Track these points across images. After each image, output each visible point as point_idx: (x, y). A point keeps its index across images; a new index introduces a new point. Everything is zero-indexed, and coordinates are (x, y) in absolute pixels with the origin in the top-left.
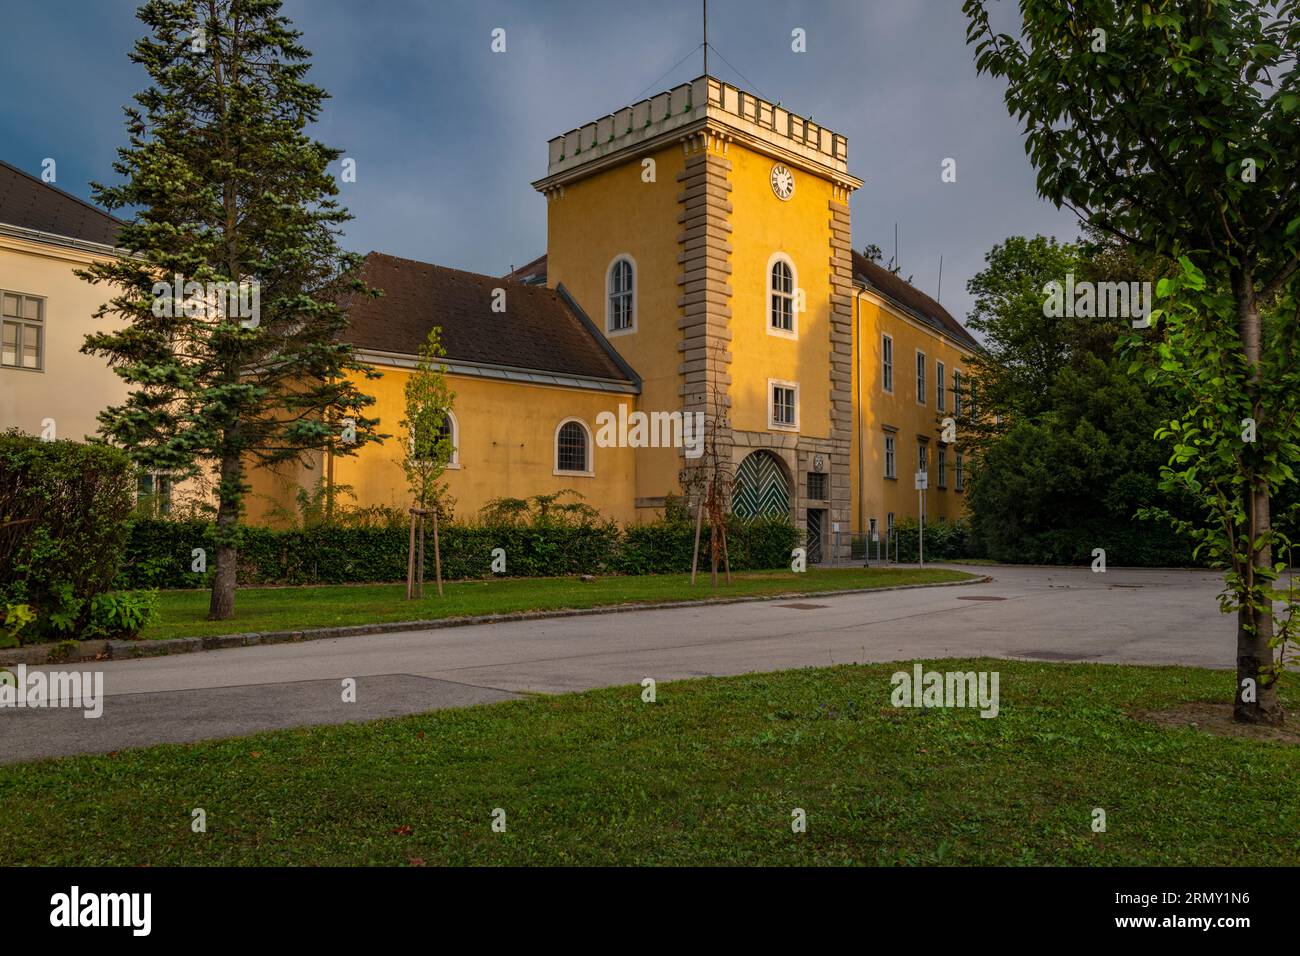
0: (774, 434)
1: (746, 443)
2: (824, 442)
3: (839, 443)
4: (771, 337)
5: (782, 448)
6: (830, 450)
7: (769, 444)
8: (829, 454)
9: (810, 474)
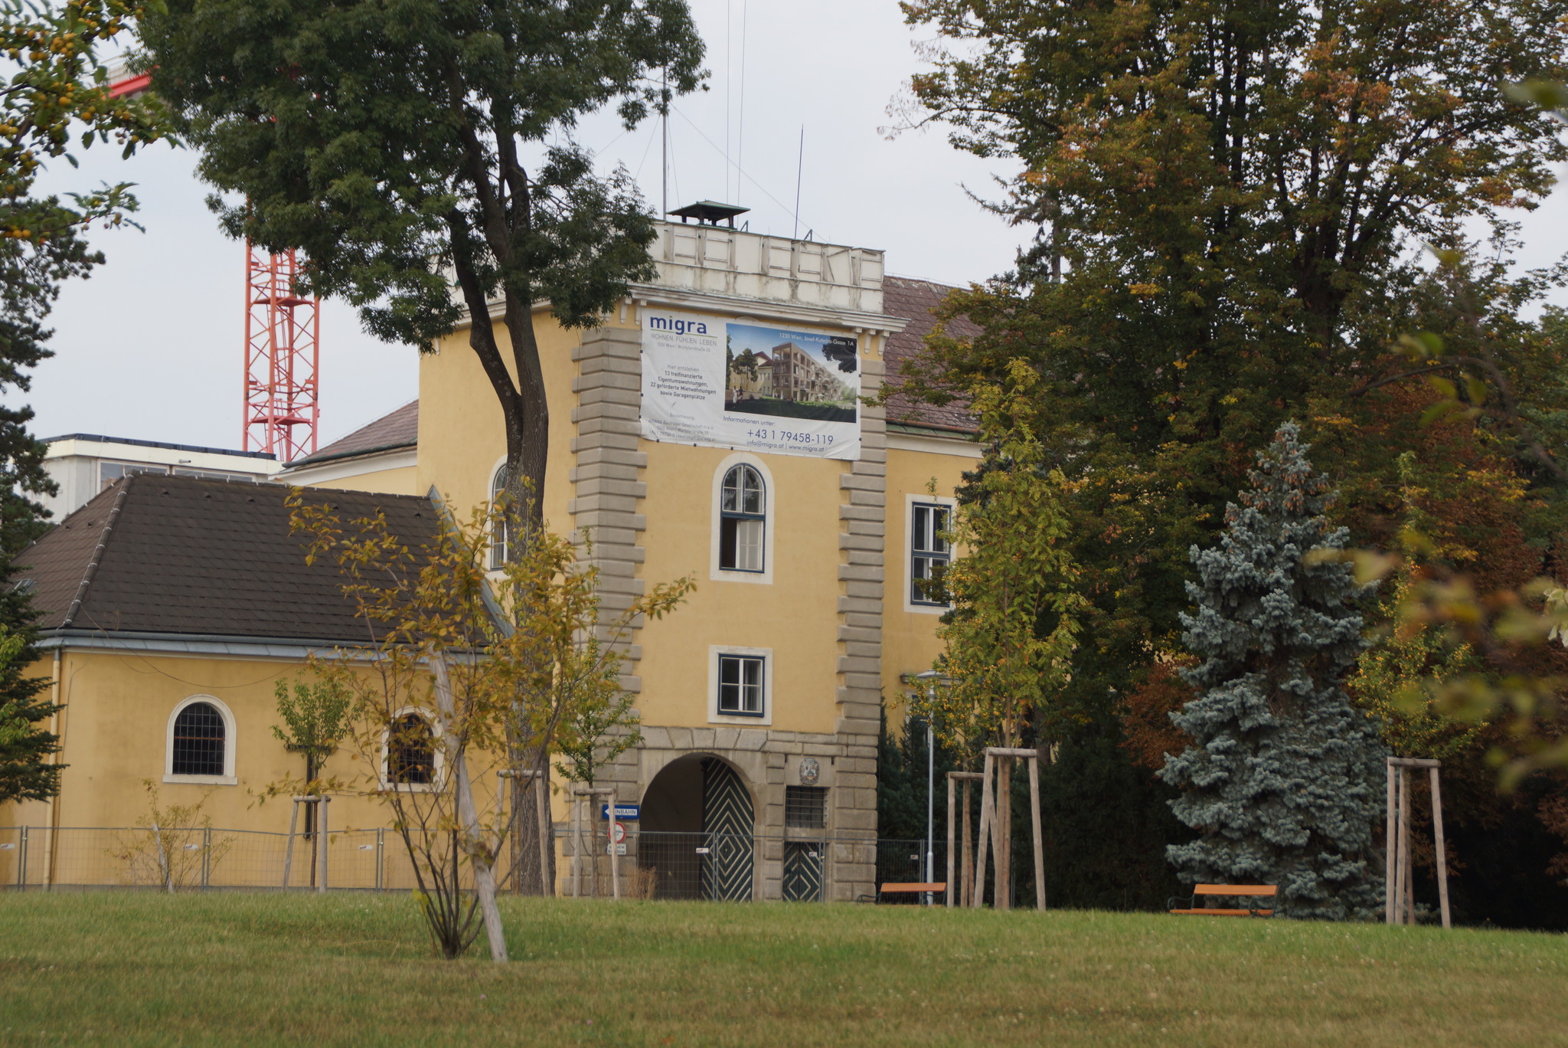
0: (719, 730)
1: (665, 743)
2: (820, 738)
3: (851, 740)
4: (717, 583)
5: (735, 750)
6: (832, 750)
7: (709, 743)
8: (833, 757)
9: (789, 788)
